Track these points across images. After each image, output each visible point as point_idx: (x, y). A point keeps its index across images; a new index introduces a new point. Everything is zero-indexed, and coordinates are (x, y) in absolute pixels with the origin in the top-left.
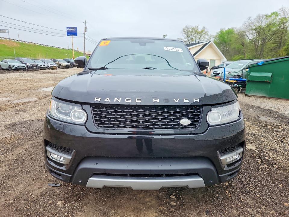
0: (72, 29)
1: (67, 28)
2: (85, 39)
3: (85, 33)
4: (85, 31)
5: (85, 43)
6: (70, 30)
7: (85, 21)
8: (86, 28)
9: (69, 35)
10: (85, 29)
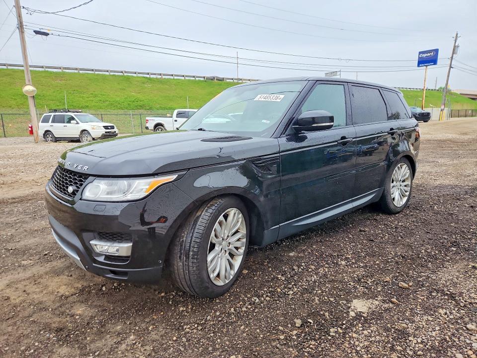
0: (429, 54)
1: (420, 53)
2: (451, 67)
3: (452, 58)
4: (454, 52)
5: (448, 76)
6: (424, 55)
7: (457, 34)
8: (455, 48)
9: (421, 65)
10: (454, 50)
